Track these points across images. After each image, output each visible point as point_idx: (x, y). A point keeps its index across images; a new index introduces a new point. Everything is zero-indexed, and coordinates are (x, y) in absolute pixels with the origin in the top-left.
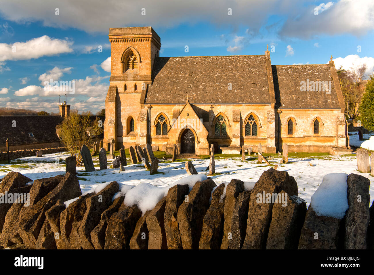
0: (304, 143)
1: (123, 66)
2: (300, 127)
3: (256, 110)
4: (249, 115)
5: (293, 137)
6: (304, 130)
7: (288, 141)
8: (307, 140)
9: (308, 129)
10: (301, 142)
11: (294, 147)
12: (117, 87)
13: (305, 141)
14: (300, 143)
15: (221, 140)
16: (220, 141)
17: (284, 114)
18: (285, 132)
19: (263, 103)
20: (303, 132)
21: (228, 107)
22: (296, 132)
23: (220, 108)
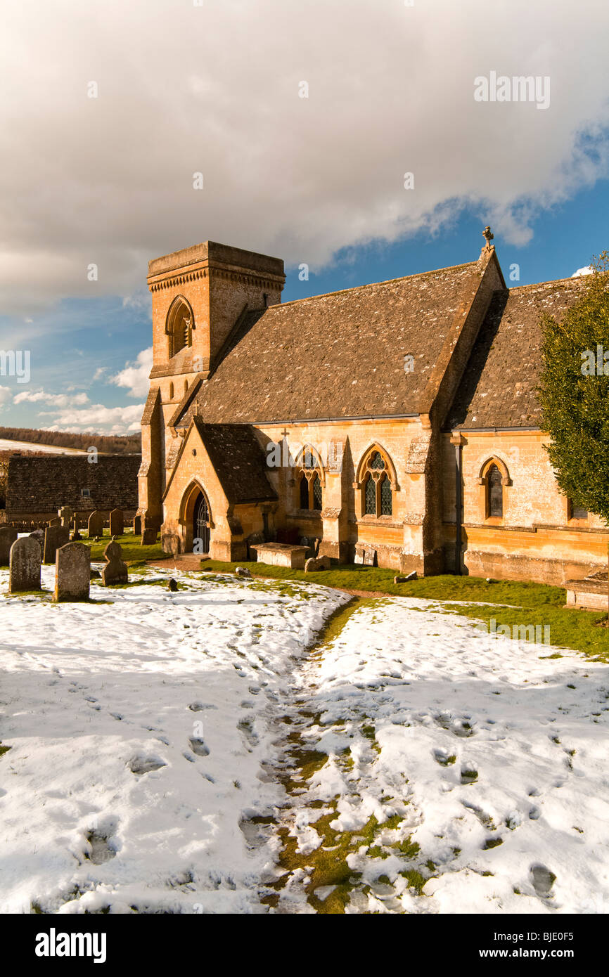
0: (537, 551)
1: (171, 341)
2: (522, 492)
3: (385, 436)
4: (370, 453)
5: (503, 525)
6: (535, 505)
7: (487, 538)
8: (547, 541)
9: (548, 500)
10: (527, 545)
11: (503, 562)
12: (159, 391)
13: (539, 544)
14: (522, 549)
15: (310, 523)
16: (308, 525)
17: (473, 447)
18: (476, 509)
19: (401, 414)
20: (531, 509)
21: (323, 430)
22: (510, 510)
23: (307, 433)
